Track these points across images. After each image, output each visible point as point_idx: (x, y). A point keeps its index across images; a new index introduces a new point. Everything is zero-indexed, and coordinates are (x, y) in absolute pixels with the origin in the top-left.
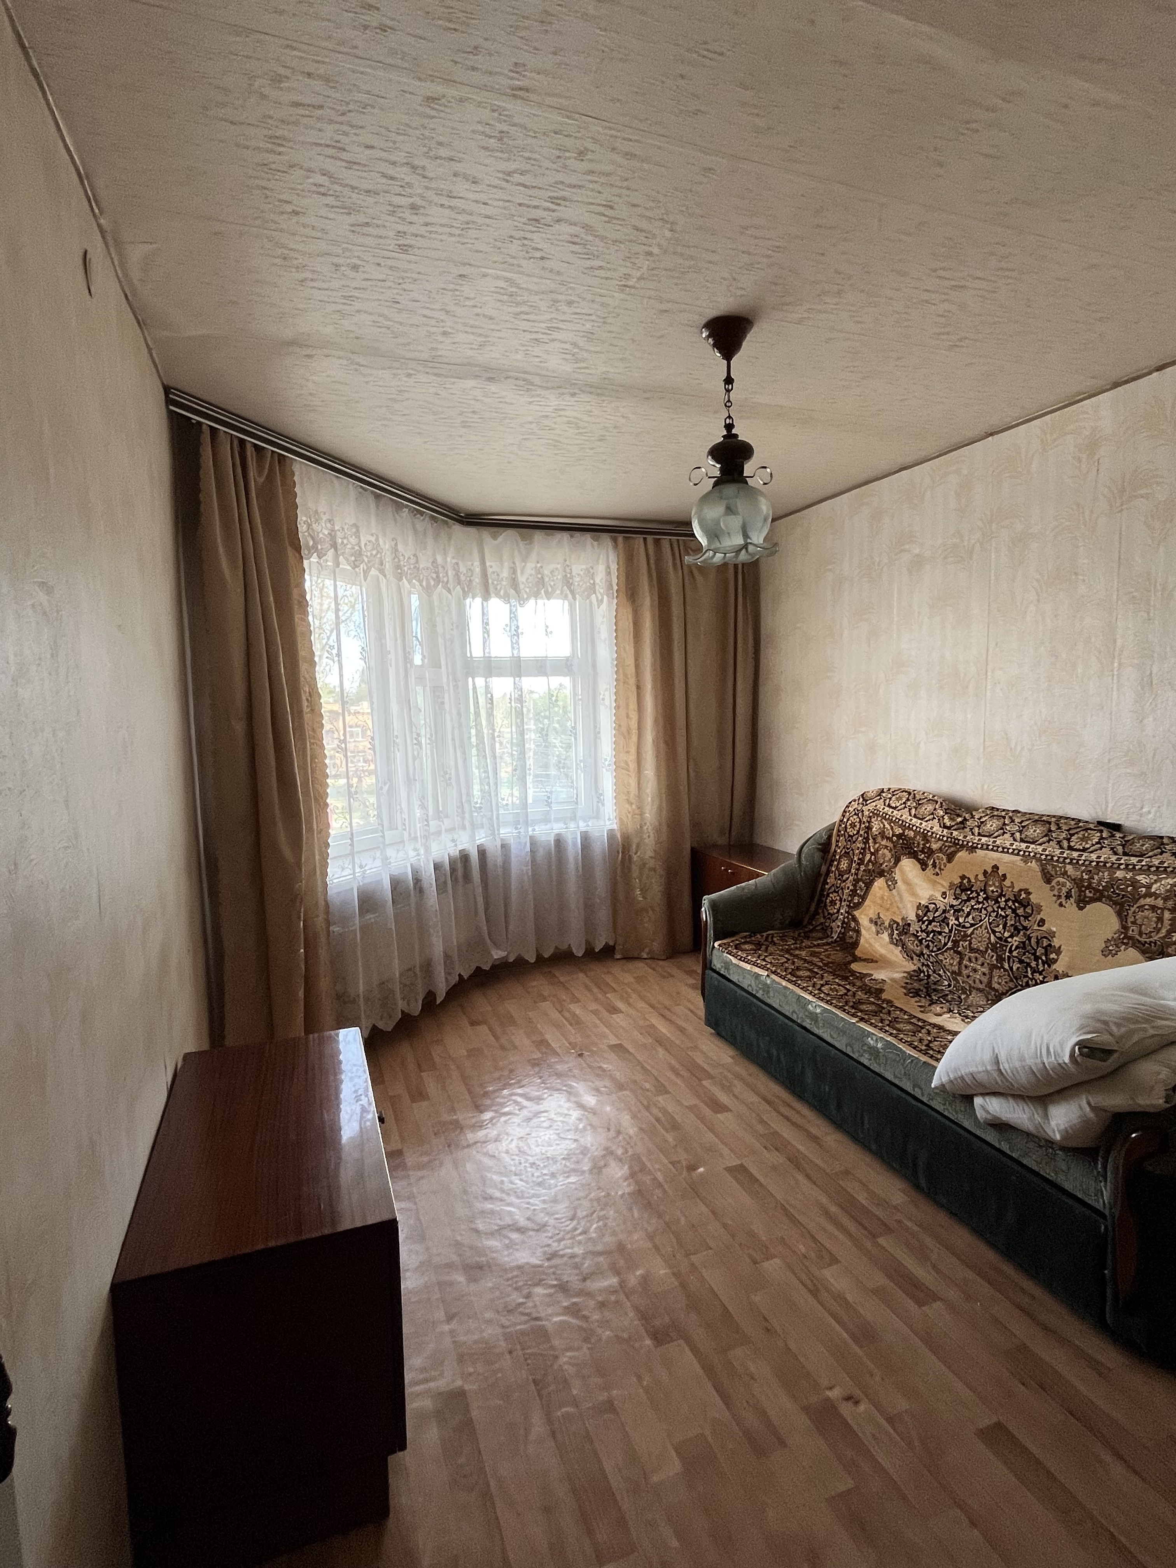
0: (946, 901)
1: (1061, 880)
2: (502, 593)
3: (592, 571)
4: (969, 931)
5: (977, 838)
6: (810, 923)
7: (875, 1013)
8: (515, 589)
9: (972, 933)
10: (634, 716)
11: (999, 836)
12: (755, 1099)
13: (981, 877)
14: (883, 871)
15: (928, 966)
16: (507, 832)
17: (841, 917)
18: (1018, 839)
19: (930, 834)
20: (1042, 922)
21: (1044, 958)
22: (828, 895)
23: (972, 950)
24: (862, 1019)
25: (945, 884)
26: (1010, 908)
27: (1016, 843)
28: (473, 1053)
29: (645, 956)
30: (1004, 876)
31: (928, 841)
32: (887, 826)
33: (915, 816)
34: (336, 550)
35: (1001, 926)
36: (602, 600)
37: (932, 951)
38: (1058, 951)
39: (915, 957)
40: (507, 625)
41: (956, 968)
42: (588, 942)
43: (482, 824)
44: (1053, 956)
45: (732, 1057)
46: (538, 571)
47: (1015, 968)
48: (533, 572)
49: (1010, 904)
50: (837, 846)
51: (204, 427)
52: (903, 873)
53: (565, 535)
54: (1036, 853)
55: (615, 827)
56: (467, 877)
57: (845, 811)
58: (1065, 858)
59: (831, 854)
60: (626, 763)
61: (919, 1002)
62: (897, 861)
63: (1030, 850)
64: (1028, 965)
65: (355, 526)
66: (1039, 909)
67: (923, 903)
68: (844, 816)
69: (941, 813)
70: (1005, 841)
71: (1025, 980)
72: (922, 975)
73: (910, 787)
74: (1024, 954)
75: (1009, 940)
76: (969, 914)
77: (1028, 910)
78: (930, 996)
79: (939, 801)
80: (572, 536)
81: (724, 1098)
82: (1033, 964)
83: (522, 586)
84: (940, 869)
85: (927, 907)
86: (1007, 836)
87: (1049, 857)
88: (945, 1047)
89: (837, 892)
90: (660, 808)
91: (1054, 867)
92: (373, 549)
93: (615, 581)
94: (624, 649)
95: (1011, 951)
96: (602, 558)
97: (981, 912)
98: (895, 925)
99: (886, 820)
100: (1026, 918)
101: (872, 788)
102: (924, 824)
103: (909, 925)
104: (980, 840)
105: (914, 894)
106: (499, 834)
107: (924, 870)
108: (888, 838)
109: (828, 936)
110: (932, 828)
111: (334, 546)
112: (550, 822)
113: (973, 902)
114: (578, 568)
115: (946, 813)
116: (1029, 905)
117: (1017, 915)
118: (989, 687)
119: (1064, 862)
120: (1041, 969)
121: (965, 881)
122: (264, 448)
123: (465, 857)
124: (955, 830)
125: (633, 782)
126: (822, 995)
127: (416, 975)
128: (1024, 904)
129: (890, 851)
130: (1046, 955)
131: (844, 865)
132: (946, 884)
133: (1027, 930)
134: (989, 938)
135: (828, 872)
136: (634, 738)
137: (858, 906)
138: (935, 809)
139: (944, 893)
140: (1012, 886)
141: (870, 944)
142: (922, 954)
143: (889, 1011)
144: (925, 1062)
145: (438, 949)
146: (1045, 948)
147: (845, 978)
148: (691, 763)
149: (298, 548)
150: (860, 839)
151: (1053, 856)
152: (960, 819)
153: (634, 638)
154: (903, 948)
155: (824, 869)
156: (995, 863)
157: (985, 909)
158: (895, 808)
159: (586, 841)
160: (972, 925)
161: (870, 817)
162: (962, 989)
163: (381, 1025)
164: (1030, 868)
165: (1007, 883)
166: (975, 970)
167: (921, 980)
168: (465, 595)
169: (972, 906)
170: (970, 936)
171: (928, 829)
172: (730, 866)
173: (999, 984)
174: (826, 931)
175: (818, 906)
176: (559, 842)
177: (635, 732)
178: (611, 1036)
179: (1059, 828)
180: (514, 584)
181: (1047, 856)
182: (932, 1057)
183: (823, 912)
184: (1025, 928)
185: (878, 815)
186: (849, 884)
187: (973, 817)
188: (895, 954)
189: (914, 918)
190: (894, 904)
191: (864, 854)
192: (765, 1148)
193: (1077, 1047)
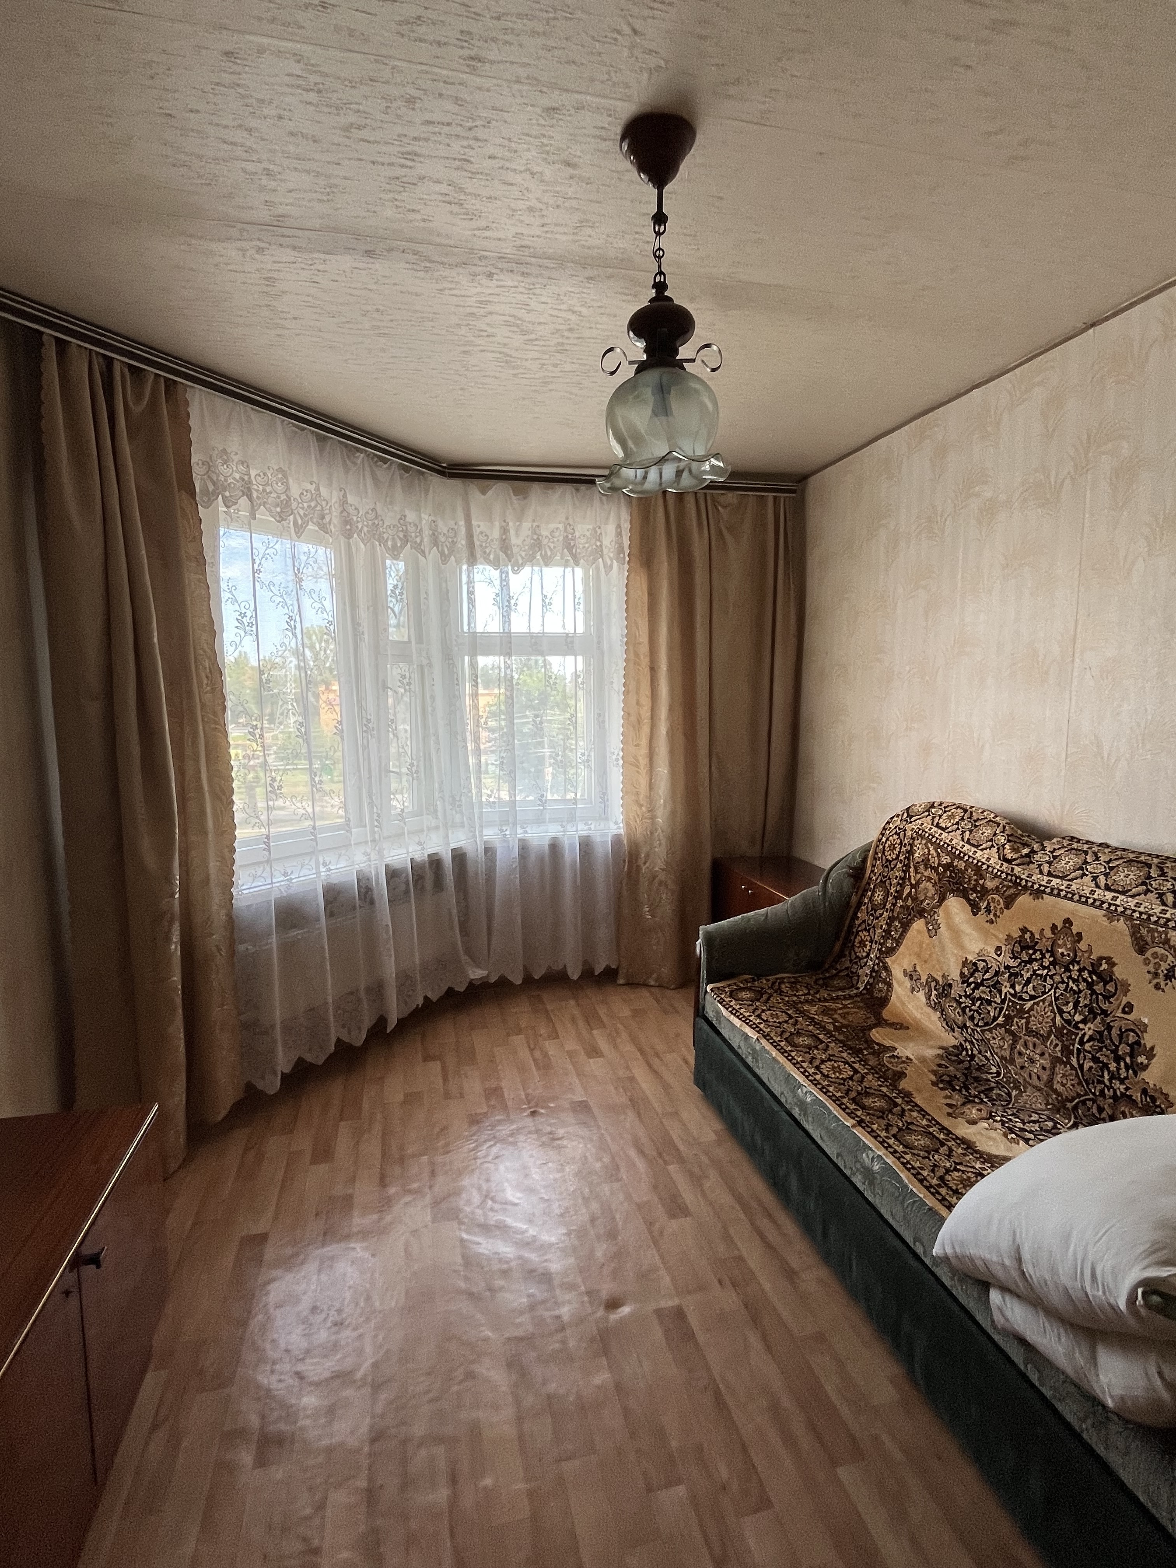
0: (1000, 959)
1: (1161, 951)
2: (492, 557)
3: (599, 531)
4: (1028, 1005)
5: (1046, 879)
6: (832, 967)
7: (882, 1114)
8: (506, 553)
9: (1032, 1009)
10: (646, 702)
11: (1076, 878)
12: (727, 1199)
13: (1048, 933)
14: (924, 910)
15: (972, 1043)
16: (491, 834)
17: (870, 963)
18: (1102, 885)
19: (985, 867)
20: (1129, 1008)
21: (1128, 1060)
22: (858, 932)
23: (1030, 1032)
24: (860, 1123)
25: (1001, 936)
26: (1085, 980)
27: (1098, 891)
28: (411, 1099)
29: (652, 983)
30: (1080, 935)
31: (982, 877)
32: (933, 852)
33: (968, 842)
34: (250, 498)
35: (1071, 1004)
36: (611, 566)
37: (977, 1025)
38: (1150, 1054)
39: (956, 1029)
40: (497, 595)
41: (1007, 1054)
42: (585, 962)
43: (463, 823)
44: (1141, 1059)
45: (715, 1132)
46: (535, 531)
47: (1086, 1066)
48: (530, 533)
49: (1086, 975)
50: (872, 871)
51: (45, 338)
52: (948, 916)
53: (568, 488)
54: (1125, 909)
55: (622, 832)
56: (438, 883)
57: (884, 829)
58: (1168, 920)
59: (864, 882)
60: (635, 757)
61: (950, 1097)
62: (942, 899)
63: (1118, 902)
64: (1106, 1066)
65: (280, 470)
66: (1125, 987)
67: (971, 958)
68: (883, 835)
69: (1002, 840)
70: (1085, 886)
71: (1099, 1087)
72: (964, 1053)
73: (967, 802)
74: (1101, 1049)
75: (1081, 1026)
76: (1028, 981)
77: (1111, 987)
78: (967, 1089)
79: (1003, 823)
80: (577, 490)
81: (688, 1196)
82: (1113, 1066)
83: (515, 550)
84: (995, 915)
85: (975, 964)
86: (1088, 879)
87: (1144, 917)
88: (968, 1184)
89: (868, 931)
90: (673, 813)
91: (1150, 931)
92: (312, 500)
93: (627, 543)
94: (636, 623)
95: (1082, 1043)
96: (612, 515)
97: (1045, 981)
98: (933, 984)
99: (932, 844)
100: (1107, 998)
101: (921, 800)
102: (979, 853)
103: (950, 986)
104: (1049, 882)
105: (961, 947)
106: (481, 836)
107: (975, 914)
108: (932, 868)
109: (852, 986)
110: (988, 859)
111: (248, 492)
112: (544, 822)
113: (1036, 966)
114: (583, 529)
115: (1009, 841)
116: (1111, 980)
117: (1093, 992)
118: (1075, 674)
119: (1165, 925)
120: (1123, 1074)
121: (1027, 936)
122: (144, 370)
123: (435, 862)
124: (1017, 865)
125: (643, 781)
126: (818, 1077)
127: (359, 1000)
128: (1107, 978)
129: (934, 885)
130: (1132, 1055)
131: (879, 897)
132: (1003, 937)
133: (1107, 1015)
134: (1054, 1019)
135: (860, 904)
136: (646, 729)
137: (891, 951)
138: (995, 834)
139: (998, 949)
140: (1090, 951)
141: (903, 1003)
142: (965, 1026)
143: (903, 1110)
144: (930, 1209)
145: (390, 969)
146: (1131, 1046)
147: (856, 1052)
148: (714, 759)
149: (192, 493)
150: (899, 865)
151: (1150, 915)
152: (1025, 851)
153: (649, 610)
154: (942, 1014)
155: (854, 899)
156: (1066, 916)
157: (1051, 977)
158: (944, 829)
159: (586, 846)
160: (1032, 998)
161: (913, 839)
162: (1014, 1082)
163: (309, 1058)
164: (1115, 930)
165: (1083, 946)
166: (1032, 1061)
167: (962, 1062)
168: (445, 559)
169: (1034, 971)
170: (1028, 1012)
171: (983, 860)
172: (751, 885)
173: (1063, 1085)
174: (851, 977)
175: (844, 945)
176: (555, 847)
177: (647, 721)
178: (579, 1089)
179: (1163, 874)
180: (505, 547)
181: (1141, 913)
182: (943, 1200)
183: (850, 953)
184: (1105, 1013)
185: (922, 837)
186: (883, 922)
187: (1043, 849)
188: (932, 1021)
189: (958, 978)
190: (934, 955)
191: (902, 886)
192: (720, 1282)
193: (1140, 1291)
